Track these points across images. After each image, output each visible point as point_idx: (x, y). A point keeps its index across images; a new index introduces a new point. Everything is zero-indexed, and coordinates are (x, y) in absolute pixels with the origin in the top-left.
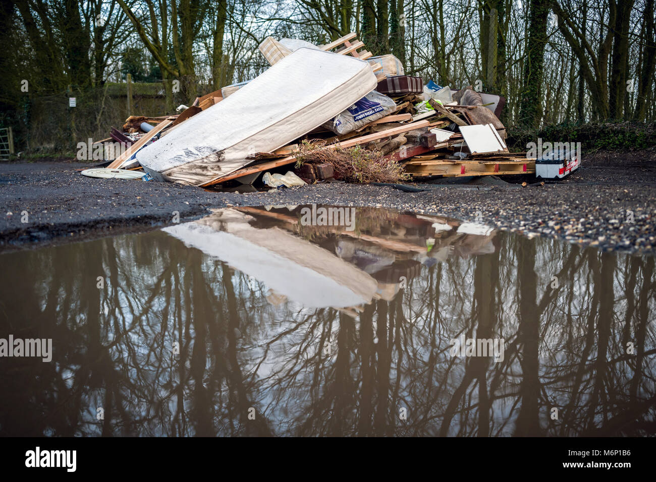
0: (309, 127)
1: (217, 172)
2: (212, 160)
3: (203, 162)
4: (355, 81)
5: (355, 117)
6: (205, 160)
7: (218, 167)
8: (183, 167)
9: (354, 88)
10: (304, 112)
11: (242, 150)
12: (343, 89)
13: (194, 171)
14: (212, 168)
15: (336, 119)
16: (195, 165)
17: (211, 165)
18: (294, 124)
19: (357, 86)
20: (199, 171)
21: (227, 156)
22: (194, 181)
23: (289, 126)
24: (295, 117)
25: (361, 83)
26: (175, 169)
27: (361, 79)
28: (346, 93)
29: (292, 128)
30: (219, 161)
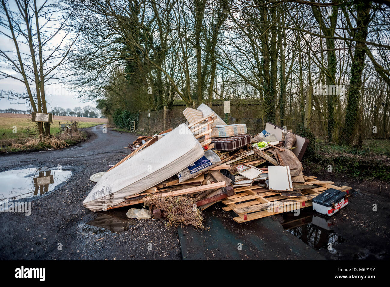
0: (162, 179)
1: (110, 204)
2: (107, 198)
3: (102, 200)
4: (189, 154)
5: (191, 172)
6: (103, 199)
7: (111, 201)
8: (92, 202)
9: (188, 158)
10: (158, 172)
11: (124, 193)
12: (181, 160)
13: (98, 204)
14: (108, 202)
15: (179, 174)
16: (98, 201)
17: (107, 201)
18: (153, 179)
19: (190, 157)
20: (100, 204)
21: (115, 196)
22: (98, 209)
23: (150, 180)
24: (154, 175)
25: (193, 155)
26: (88, 203)
27: (192, 153)
28: (183, 161)
29: (151, 180)
30: (110, 199)
